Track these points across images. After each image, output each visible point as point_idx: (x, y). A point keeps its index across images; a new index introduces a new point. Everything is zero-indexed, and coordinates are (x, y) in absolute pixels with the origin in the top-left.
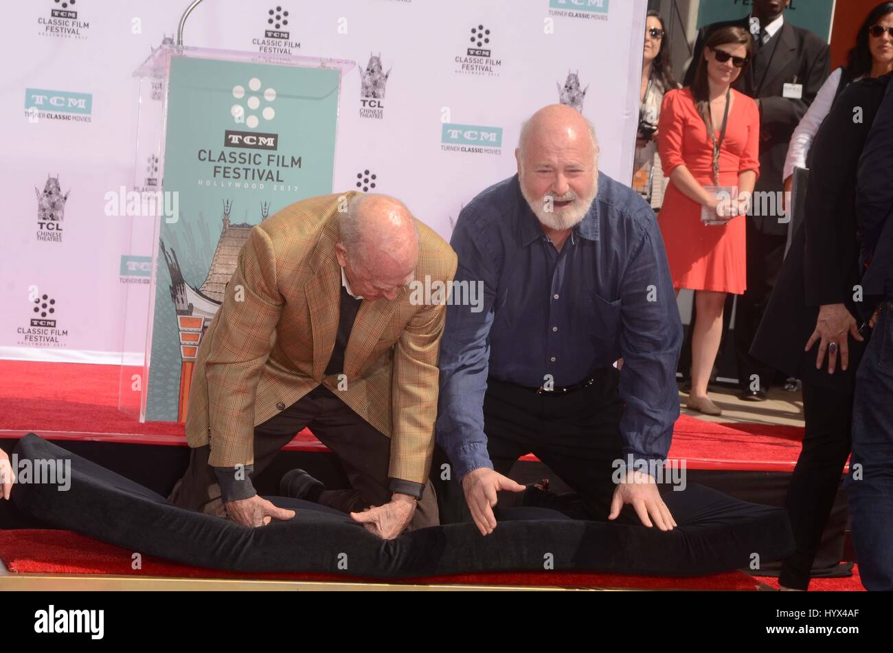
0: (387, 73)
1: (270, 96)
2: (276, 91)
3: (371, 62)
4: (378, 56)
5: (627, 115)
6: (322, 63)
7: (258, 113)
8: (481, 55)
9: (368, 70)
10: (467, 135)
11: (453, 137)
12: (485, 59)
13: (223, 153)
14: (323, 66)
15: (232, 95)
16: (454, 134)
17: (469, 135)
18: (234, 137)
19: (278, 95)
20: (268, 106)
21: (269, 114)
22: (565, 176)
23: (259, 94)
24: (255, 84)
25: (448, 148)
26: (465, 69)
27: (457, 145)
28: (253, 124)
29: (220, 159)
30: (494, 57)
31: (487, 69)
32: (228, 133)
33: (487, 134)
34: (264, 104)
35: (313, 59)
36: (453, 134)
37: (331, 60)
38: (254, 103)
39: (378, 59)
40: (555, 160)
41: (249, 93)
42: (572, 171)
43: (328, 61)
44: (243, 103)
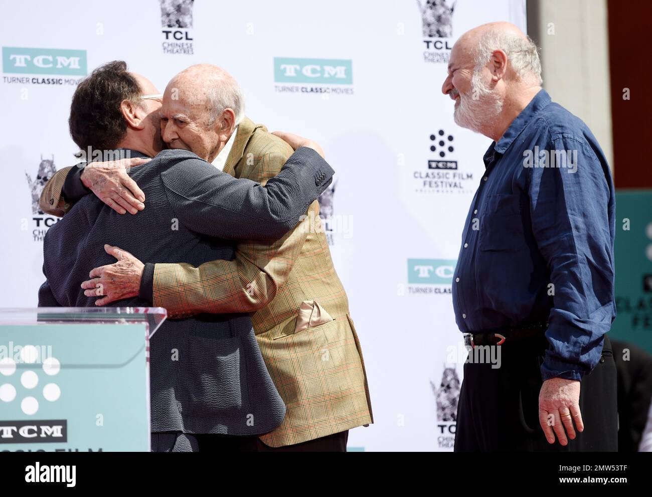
2: (60, 360)
19: (63, 366)
20: (49, 382)
21: (52, 392)
23: (37, 367)
34: (44, 380)
41: (22, 367)
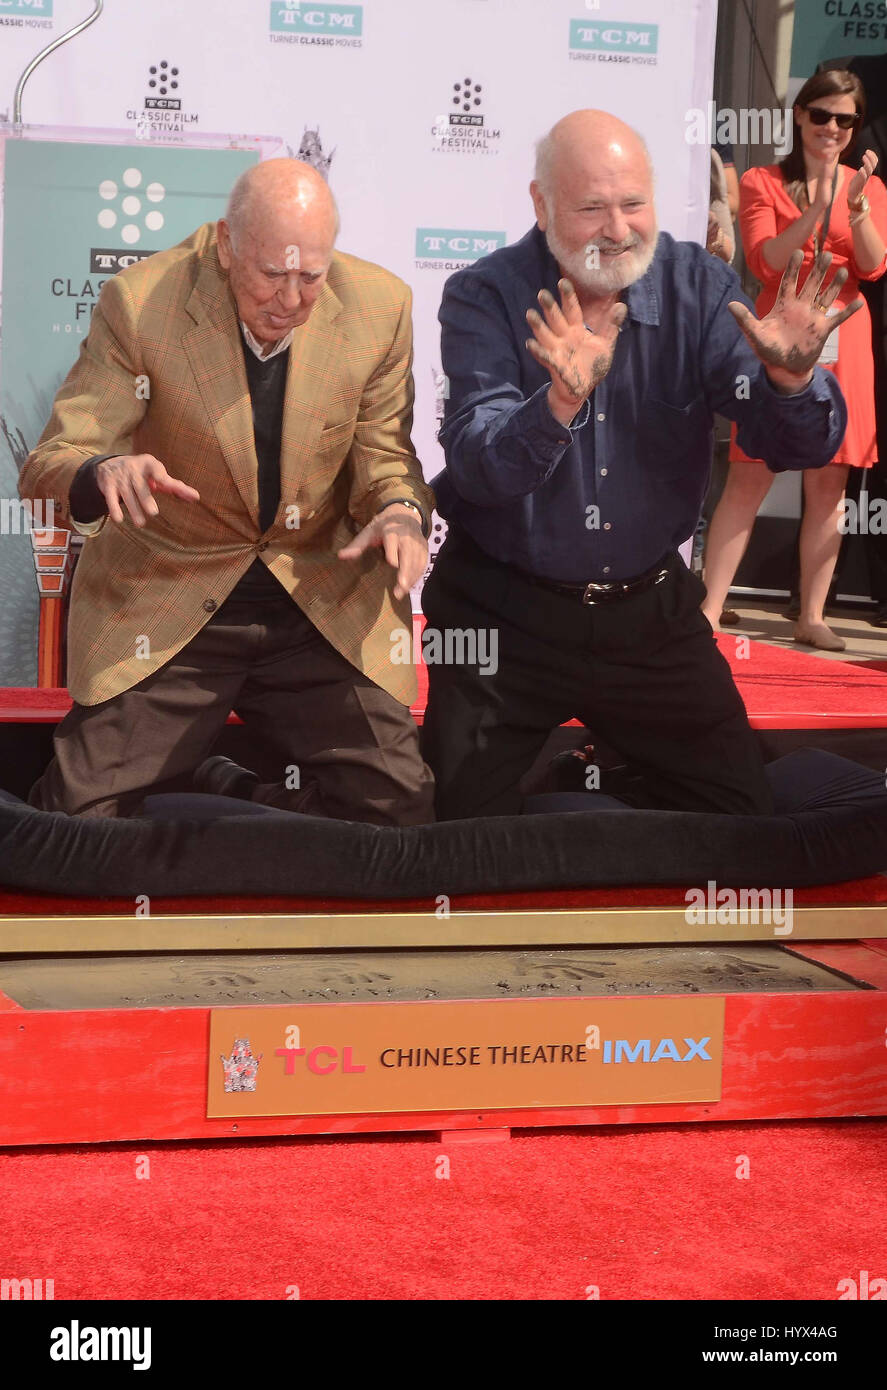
0: (331, 156)
1: (156, 192)
2: (165, 186)
3: (306, 139)
4: (315, 130)
5: (690, 206)
6: (232, 142)
7: (139, 220)
8: (470, 124)
9: (301, 152)
10: (454, 244)
11: (431, 248)
12: (476, 128)
13: (88, 283)
14: (233, 146)
15: (99, 195)
16: (435, 244)
17: (456, 244)
18: (104, 257)
19: (168, 193)
20: (153, 210)
21: (155, 221)
22: (624, 212)
23: (140, 192)
24: (132, 177)
25: (426, 265)
26: (446, 144)
27: (439, 260)
28: (131, 237)
29: (84, 292)
30: (489, 125)
31: (479, 145)
32: (95, 252)
33: (483, 241)
34: (148, 207)
35: (217, 136)
36: (432, 244)
37: (245, 137)
38: (131, 205)
39: (315, 135)
40: (606, 191)
41: (125, 191)
42: (630, 205)
43: (240, 139)
44: (115, 204)
